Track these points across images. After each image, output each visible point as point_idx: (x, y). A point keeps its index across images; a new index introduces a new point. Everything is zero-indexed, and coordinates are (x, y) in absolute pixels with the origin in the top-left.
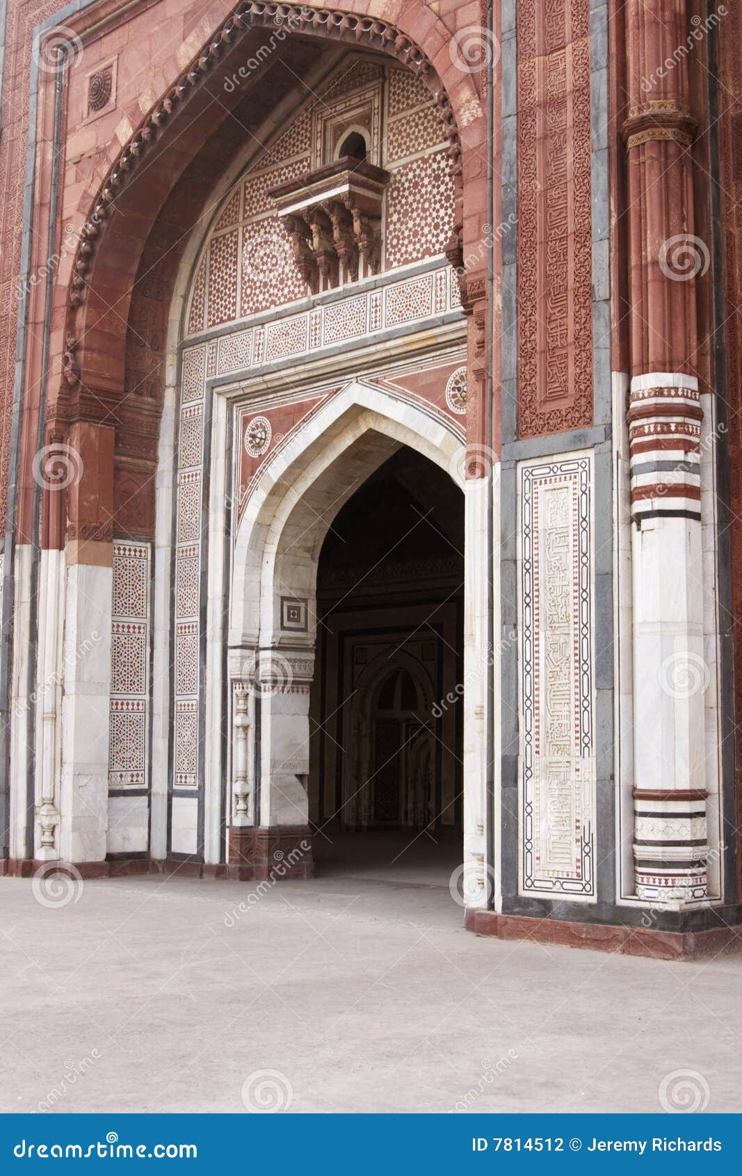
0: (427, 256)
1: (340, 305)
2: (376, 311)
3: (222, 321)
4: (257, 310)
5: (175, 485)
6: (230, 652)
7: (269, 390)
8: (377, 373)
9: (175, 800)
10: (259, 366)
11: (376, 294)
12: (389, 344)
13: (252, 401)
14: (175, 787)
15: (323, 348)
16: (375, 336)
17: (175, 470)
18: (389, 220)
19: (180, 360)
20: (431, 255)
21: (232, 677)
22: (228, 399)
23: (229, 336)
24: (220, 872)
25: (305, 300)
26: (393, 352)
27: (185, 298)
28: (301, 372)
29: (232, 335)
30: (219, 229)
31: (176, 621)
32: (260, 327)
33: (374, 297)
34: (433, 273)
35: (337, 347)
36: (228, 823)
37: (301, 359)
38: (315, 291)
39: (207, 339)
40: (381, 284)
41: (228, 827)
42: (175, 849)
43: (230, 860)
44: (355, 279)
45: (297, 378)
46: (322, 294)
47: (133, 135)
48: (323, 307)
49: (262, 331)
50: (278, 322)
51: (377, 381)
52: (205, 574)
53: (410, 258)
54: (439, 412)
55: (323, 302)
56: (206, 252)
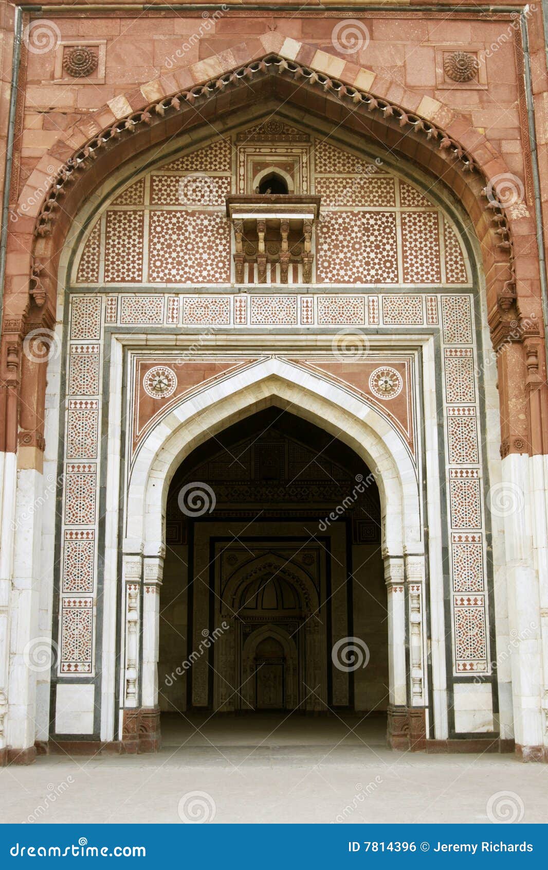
0: (358, 282)
1: (267, 298)
2: (307, 311)
3: (123, 280)
4: (169, 281)
5: (62, 409)
6: (125, 559)
7: (176, 347)
8: (297, 356)
9: (59, 687)
10: (174, 326)
11: (307, 298)
12: (319, 337)
13: (151, 352)
14: (59, 675)
15: (249, 326)
16: (308, 329)
17: (63, 396)
18: (319, 247)
19: (67, 303)
20: (362, 282)
21: (128, 579)
22: (124, 346)
23: (133, 295)
24: (114, 748)
25: (227, 285)
26: (319, 344)
27: (74, 252)
28: (222, 340)
29: (137, 295)
30: (117, 204)
31: (63, 527)
32: (174, 295)
33: (305, 300)
34: (366, 296)
35: (267, 329)
36: (121, 705)
37: (225, 330)
38: (240, 280)
39: (105, 291)
40: (313, 292)
41: (122, 708)
42: (59, 730)
43: (124, 737)
44: (284, 280)
45: (213, 343)
46: (246, 285)
47: (131, 114)
48: (249, 296)
49: (176, 299)
50: (197, 296)
51: (297, 362)
52: (103, 490)
53: (342, 280)
54: (362, 395)
55: (249, 291)
56: (100, 219)
